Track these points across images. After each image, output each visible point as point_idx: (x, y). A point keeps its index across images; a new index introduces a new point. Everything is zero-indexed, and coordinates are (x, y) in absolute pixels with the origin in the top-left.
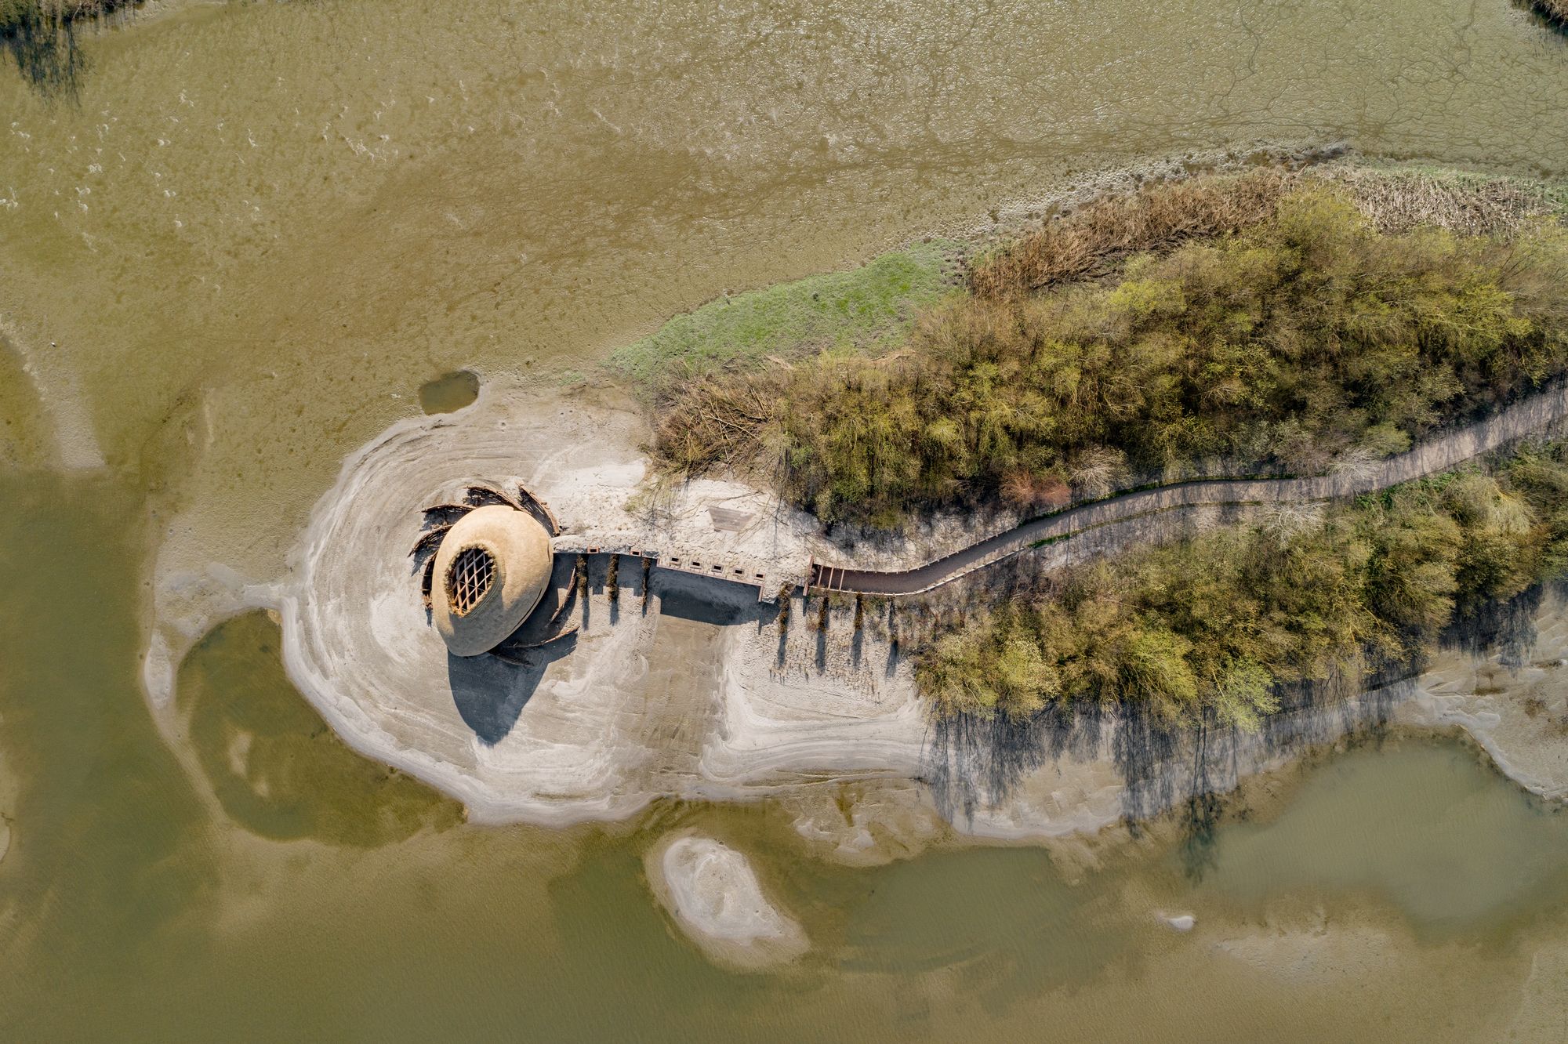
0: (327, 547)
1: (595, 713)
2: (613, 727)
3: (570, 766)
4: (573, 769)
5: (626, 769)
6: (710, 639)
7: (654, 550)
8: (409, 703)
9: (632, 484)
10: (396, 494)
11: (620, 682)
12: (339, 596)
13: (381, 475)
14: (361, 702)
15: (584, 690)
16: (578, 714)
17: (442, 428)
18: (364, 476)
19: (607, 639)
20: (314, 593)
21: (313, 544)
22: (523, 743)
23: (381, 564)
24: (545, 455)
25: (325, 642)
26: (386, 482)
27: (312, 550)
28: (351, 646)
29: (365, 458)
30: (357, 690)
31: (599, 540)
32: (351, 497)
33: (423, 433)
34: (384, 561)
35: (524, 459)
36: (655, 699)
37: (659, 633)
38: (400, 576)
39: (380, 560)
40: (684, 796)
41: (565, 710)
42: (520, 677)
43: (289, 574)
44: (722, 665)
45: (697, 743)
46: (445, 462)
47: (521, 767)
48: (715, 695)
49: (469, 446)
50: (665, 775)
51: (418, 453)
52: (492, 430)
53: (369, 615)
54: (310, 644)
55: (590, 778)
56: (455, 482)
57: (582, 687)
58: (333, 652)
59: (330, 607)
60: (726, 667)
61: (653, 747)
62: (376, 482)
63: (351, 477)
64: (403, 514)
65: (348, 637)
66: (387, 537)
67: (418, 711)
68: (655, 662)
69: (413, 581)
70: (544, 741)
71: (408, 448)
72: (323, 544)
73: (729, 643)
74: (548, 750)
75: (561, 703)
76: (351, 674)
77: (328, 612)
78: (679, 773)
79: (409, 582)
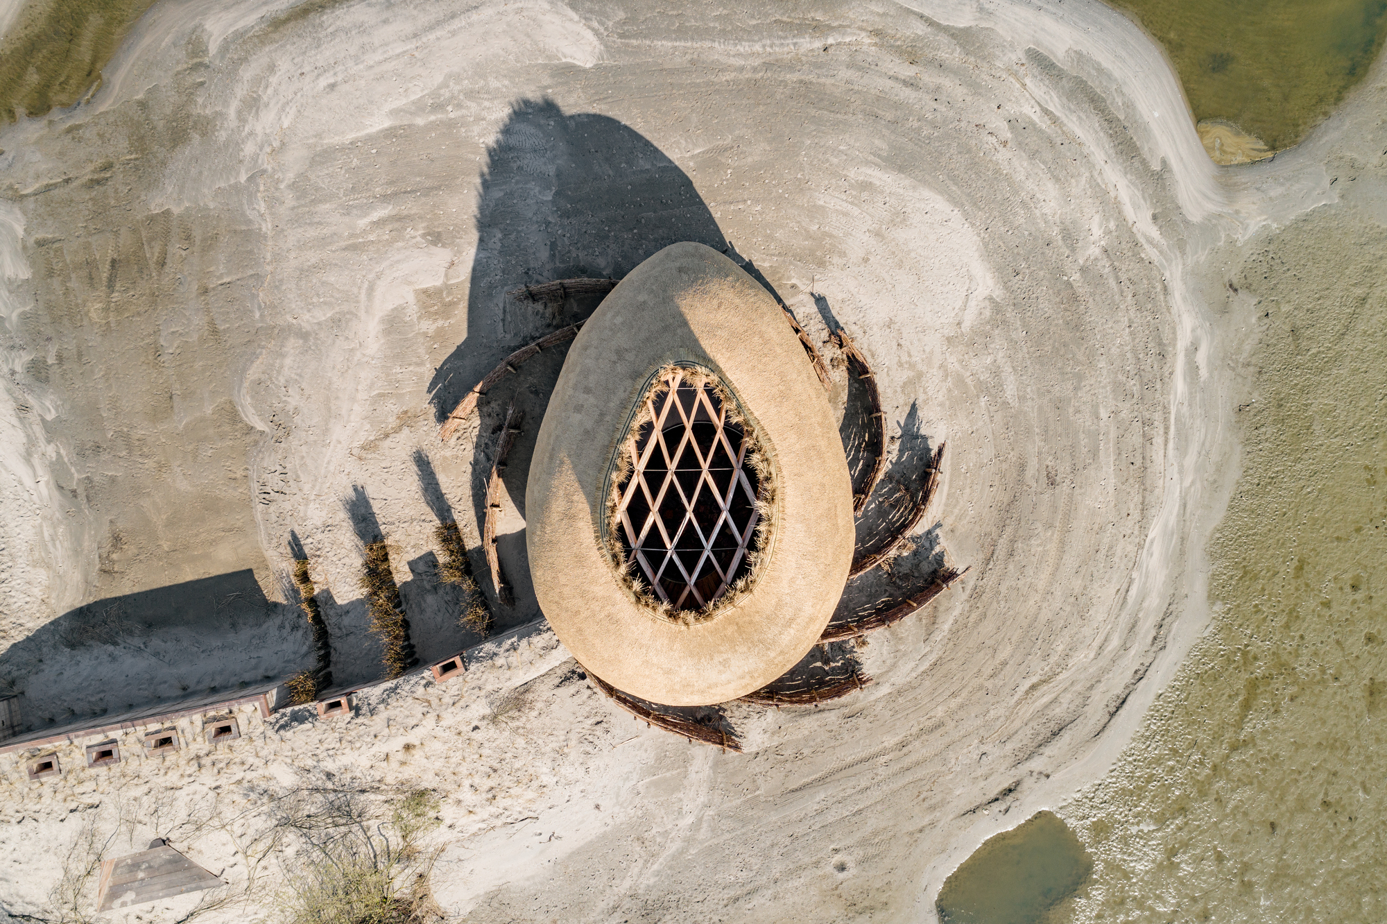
0: (1165, 379)
1: (323, 242)
2: (267, 227)
3: (332, 87)
4: (323, 82)
5: (196, 138)
6: (117, 540)
7: (288, 734)
8: (795, 77)
9: (453, 852)
10: (1041, 585)
11: (293, 344)
12: (1083, 270)
13: (1101, 617)
14: (920, 29)
15: (371, 289)
16: (363, 223)
17: (992, 796)
18: (1142, 598)
19: (364, 436)
20: (1150, 253)
21: (1204, 373)
22: (471, 94)
23: (1010, 390)
24: (703, 833)
25: (1073, 140)
26: (1081, 605)
27: (1201, 358)
28: (1002, 155)
29: (1159, 642)
30: (943, 55)
31: (447, 699)
32: (1154, 532)
33: (1036, 764)
34: (1006, 404)
35: (753, 803)
36: (195, 337)
37: (247, 504)
38: (950, 382)
39: (1014, 403)
40: (32, 130)
41: (398, 218)
42: (544, 254)
43: (1234, 275)
44: (60, 488)
45: (50, 273)
46: (951, 714)
47: (454, 33)
48: (48, 406)
49: (909, 777)
50: (100, 162)
51: (1027, 710)
52: (863, 843)
53: (988, 252)
54: (1110, 120)
55: (274, 80)
56: (905, 673)
57: (378, 293)
58: (1043, 124)
59: (1097, 232)
60: (44, 489)
61: (152, 219)
62: (1105, 594)
63: (1176, 579)
64: (1003, 543)
65: (1020, 176)
66: (1022, 468)
67: (768, 66)
68: (227, 428)
69: (909, 384)
70: (420, 121)
71: (1059, 711)
72: (1180, 385)
73: (60, 551)
74: (401, 102)
75: (415, 233)
76: (975, 88)
77: (1097, 218)
78: (67, 181)
79: (920, 375)
